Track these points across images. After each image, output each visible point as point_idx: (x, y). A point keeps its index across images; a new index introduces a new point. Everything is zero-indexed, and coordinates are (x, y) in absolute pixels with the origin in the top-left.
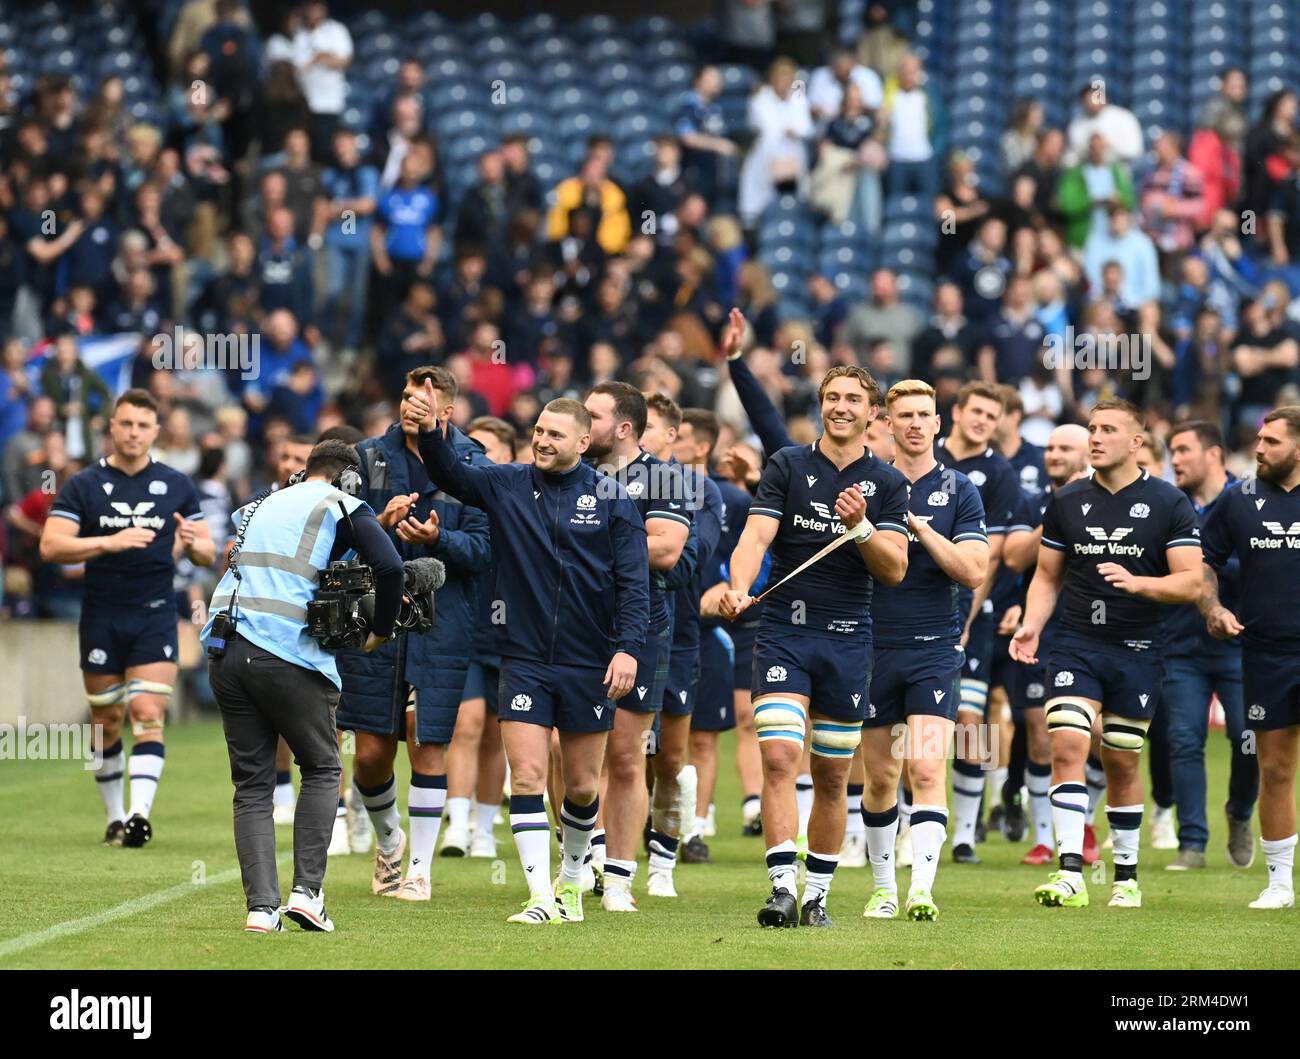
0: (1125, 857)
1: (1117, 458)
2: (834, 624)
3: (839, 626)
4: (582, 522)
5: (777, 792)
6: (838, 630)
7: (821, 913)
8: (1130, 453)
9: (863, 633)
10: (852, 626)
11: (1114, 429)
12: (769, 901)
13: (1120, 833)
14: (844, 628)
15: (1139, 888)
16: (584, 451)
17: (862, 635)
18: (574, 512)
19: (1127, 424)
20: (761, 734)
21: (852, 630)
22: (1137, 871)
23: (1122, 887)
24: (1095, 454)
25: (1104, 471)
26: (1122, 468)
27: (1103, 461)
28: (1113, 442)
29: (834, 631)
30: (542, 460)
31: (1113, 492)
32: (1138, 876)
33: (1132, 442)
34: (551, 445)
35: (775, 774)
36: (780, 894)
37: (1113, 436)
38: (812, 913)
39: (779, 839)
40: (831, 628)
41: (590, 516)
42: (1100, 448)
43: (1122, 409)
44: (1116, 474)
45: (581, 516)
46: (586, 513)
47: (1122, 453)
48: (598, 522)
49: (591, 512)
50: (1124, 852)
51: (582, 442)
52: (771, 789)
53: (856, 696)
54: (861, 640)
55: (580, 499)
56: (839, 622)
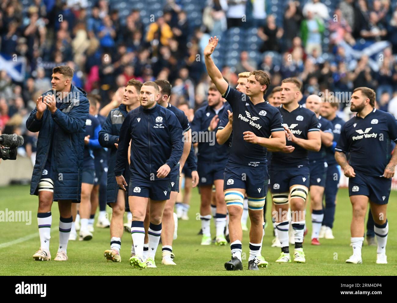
0: (299, 239)
1: (290, 100)
2: (250, 163)
3: (253, 164)
4: (158, 127)
5: (233, 223)
6: (252, 165)
7: (254, 265)
8: (295, 98)
9: (262, 166)
10: (257, 164)
11: (289, 90)
12: (230, 261)
13: (298, 231)
14: (255, 165)
15: (304, 251)
16: (158, 100)
17: (262, 167)
18: (154, 123)
19: (294, 88)
20: (228, 204)
21: (258, 165)
22: (303, 245)
23: (298, 251)
24: (282, 99)
25: (286, 105)
26: (292, 104)
27: (285, 101)
28: (289, 94)
29: (251, 166)
30: (144, 103)
31: (290, 111)
32: (303, 246)
33: (296, 94)
34: (147, 97)
35: (233, 217)
36: (234, 259)
37: (289, 92)
38: (251, 265)
39: (234, 239)
40: (250, 165)
41: (161, 125)
42: (284, 96)
43: (292, 82)
44: (290, 105)
45: (157, 125)
46: (159, 123)
47: (292, 98)
48: (163, 127)
49: (161, 123)
50: (298, 238)
51: (157, 96)
52: (231, 223)
53: (259, 189)
54: (261, 169)
55: (157, 118)
56: (252, 162)
